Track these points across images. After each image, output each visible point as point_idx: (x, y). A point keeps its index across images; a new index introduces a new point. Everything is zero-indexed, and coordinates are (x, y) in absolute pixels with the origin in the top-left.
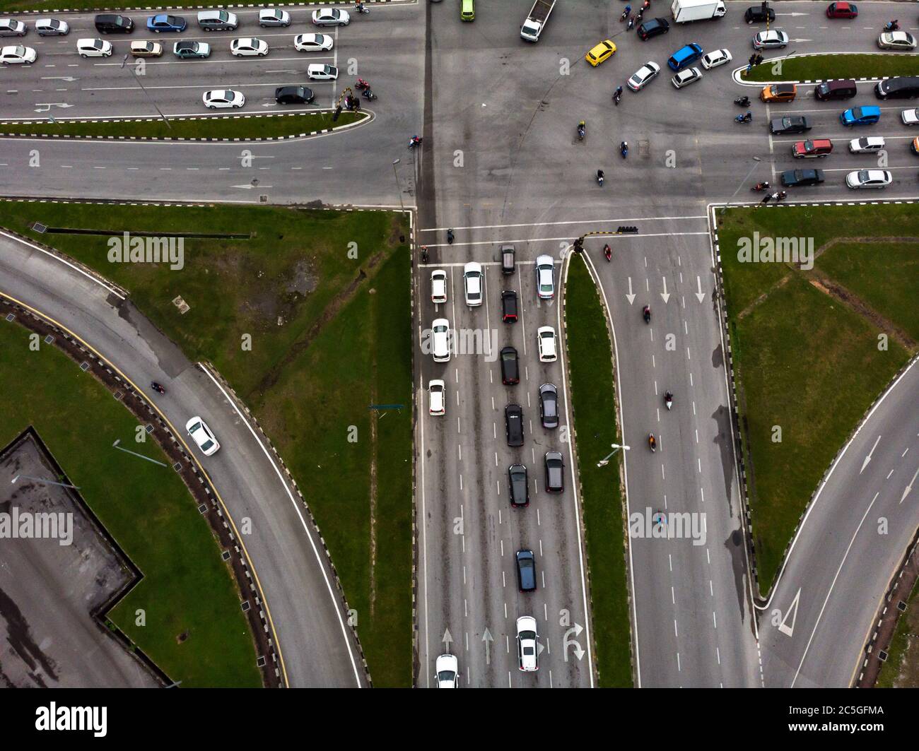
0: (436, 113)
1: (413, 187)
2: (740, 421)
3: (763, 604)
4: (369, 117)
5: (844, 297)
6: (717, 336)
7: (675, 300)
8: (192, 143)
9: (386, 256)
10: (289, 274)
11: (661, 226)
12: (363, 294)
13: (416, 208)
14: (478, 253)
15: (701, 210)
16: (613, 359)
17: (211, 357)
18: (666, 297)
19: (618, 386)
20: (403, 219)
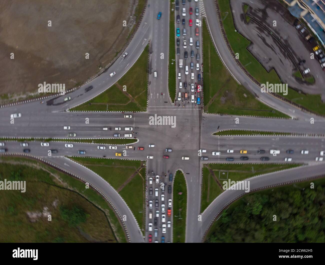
0: (198, 135)
1: (203, 118)
2: (148, 72)
3: (148, 43)
4: (212, 134)
6: (149, 87)
7: (156, 94)
8: (247, 130)
9: (208, 104)
10: (226, 101)
11: (157, 108)
12: (212, 96)
13: (203, 114)
14: (191, 104)
15: (149, 111)
16: (168, 83)
17: (239, 85)
18: (158, 94)
19: (168, 78)
20: (205, 112)
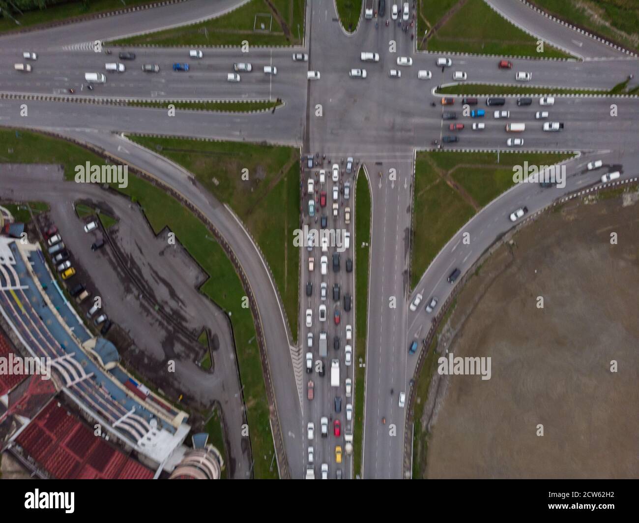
1: (302, 136)
2: (413, 232)
3: (411, 293)
5: (458, 188)
6: (409, 201)
8: (215, 113)
9: (291, 165)
10: (255, 171)
11: (395, 157)
12: (282, 180)
13: (303, 146)
15: (411, 150)
16: (371, 209)
17: (228, 202)
18: (393, 186)
19: (372, 219)
20: (298, 150)
